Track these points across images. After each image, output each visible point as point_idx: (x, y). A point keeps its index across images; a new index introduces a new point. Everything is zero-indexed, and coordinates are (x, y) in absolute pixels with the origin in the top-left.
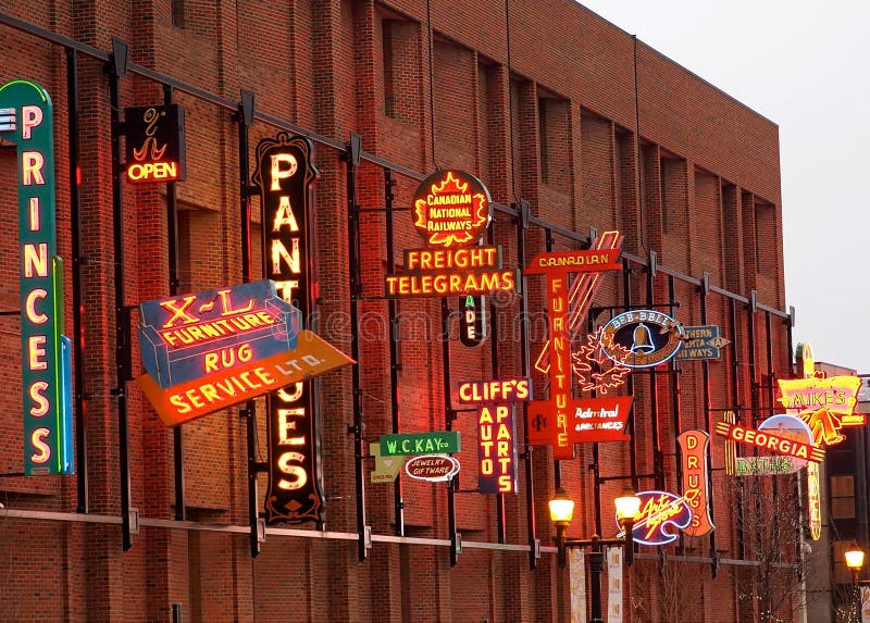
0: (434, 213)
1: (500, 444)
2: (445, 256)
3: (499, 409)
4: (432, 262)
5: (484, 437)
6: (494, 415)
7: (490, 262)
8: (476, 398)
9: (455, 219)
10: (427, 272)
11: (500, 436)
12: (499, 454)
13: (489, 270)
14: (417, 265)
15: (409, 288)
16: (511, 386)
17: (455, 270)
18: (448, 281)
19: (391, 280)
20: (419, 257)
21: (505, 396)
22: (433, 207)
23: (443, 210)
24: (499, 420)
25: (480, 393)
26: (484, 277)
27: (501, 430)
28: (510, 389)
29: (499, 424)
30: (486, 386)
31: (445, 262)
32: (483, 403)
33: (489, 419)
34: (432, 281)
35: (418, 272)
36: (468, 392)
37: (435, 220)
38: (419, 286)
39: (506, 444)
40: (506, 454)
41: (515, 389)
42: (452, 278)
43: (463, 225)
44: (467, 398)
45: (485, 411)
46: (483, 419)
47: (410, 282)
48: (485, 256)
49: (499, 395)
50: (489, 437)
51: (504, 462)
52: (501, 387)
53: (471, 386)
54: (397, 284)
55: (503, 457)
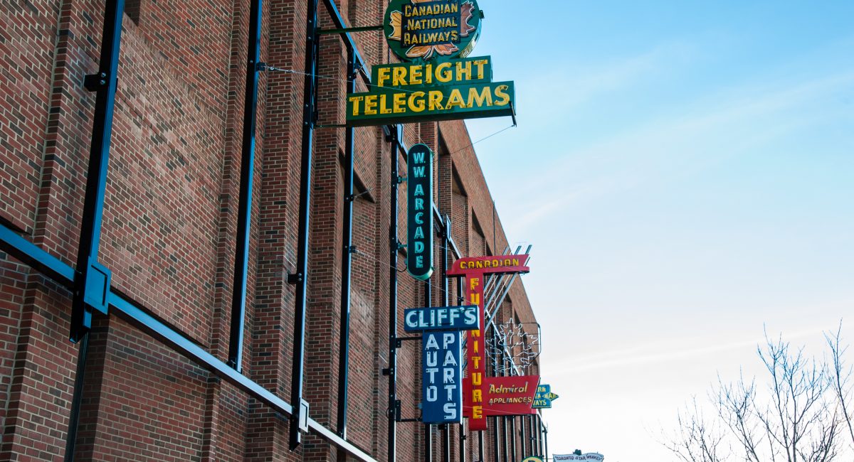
0: (411, 25)
1: (446, 370)
2: (424, 70)
3: (446, 336)
4: (407, 78)
5: (429, 363)
6: (440, 342)
8: (422, 324)
9: (439, 30)
10: (400, 89)
11: (447, 362)
12: (445, 380)
14: (388, 83)
15: (377, 108)
16: (460, 313)
17: (436, 85)
18: (426, 98)
20: (391, 73)
21: (452, 321)
22: (411, 18)
23: (424, 21)
24: (445, 345)
25: (427, 319)
26: (473, 91)
27: (447, 357)
28: (458, 316)
29: (445, 352)
30: (433, 314)
31: (424, 77)
32: (429, 330)
33: (436, 345)
34: (407, 98)
35: (389, 90)
36: (414, 319)
37: (412, 33)
38: (390, 104)
39: (452, 370)
40: (451, 380)
41: (462, 315)
42: (432, 94)
43: (448, 35)
44: (412, 325)
45: (432, 337)
46: (429, 345)
47: (378, 100)
49: (446, 322)
50: (435, 364)
51: (450, 389)
52: (448, 314)
53: (418, 313)
54: (362, 104)
55: (449, 383)
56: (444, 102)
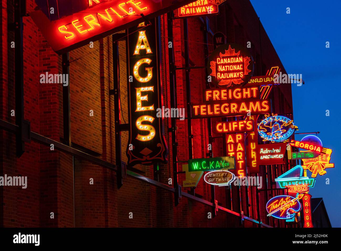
0: (220, 68)
1: (238, 153)
2: (227, 93)
3: (237, 135)
4: (220, 96)
5: (229, 150)
6: (234, 138)
7: (255, 95)
8: (225, 130)
9: (234, 71)
10: (217, 102)
11: (238, 149)
12: (238, 159)
13: (254, 100)
14: (211, 98)
15: (207, 111)
16: (244, 124)
17: (233, 100)
18: (229, 107)
19: (196, 107)
20: (212, 94)
21: (240, 128)
22: (220, 65)
23: (226, 66)
24: (237, 141)
25: (227, 127)
26: (251, 104)
27: (238, 147)
28: (243, 125)
29: (237, 144)
30: (230, 124)
31: (228, 96)
32: (229, 133)
33: (232, 141)
34: (220, 107)
35: (212, 102)
36: (221, 127)
37: (221, 72)
38: (212, 110)
39: (241, 153)
40: (241, 158)
41: (245, 125)
42: (232, 105)
43: (238, 75)
44: (220, 131)
45: (230, 136)
46: (229, 141)
47: (207, 108)
48: (252, 92)
49: (237, 128)
50: (232, 150)
51: (241, 163)
52: (238, 124)
53: (222, 124)
54: (199, 110)
55: (240, 160)
56: (238, 109)
